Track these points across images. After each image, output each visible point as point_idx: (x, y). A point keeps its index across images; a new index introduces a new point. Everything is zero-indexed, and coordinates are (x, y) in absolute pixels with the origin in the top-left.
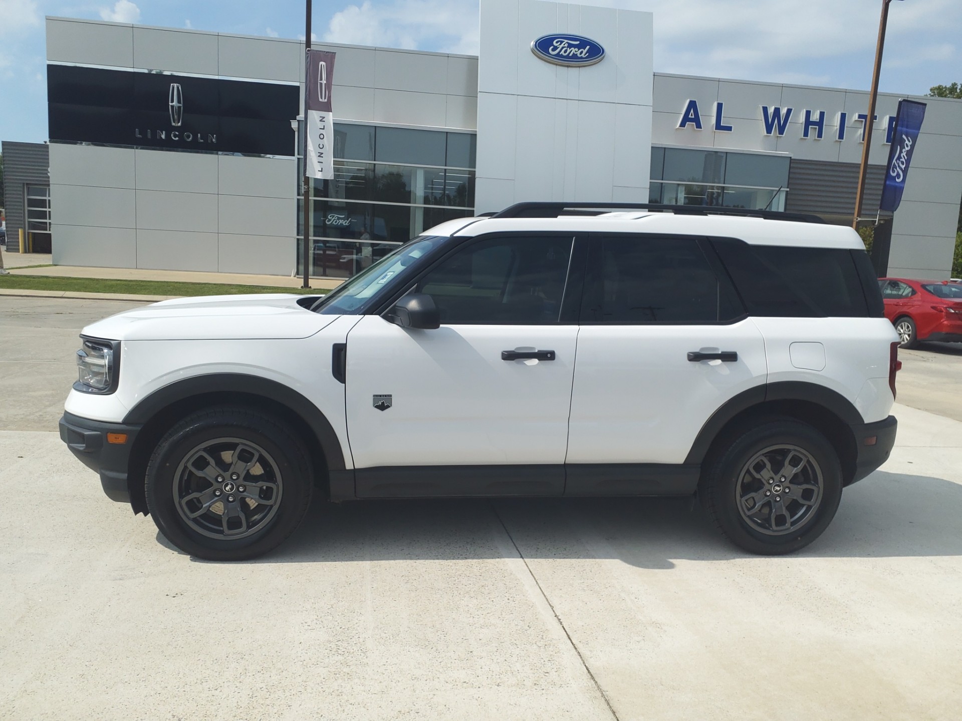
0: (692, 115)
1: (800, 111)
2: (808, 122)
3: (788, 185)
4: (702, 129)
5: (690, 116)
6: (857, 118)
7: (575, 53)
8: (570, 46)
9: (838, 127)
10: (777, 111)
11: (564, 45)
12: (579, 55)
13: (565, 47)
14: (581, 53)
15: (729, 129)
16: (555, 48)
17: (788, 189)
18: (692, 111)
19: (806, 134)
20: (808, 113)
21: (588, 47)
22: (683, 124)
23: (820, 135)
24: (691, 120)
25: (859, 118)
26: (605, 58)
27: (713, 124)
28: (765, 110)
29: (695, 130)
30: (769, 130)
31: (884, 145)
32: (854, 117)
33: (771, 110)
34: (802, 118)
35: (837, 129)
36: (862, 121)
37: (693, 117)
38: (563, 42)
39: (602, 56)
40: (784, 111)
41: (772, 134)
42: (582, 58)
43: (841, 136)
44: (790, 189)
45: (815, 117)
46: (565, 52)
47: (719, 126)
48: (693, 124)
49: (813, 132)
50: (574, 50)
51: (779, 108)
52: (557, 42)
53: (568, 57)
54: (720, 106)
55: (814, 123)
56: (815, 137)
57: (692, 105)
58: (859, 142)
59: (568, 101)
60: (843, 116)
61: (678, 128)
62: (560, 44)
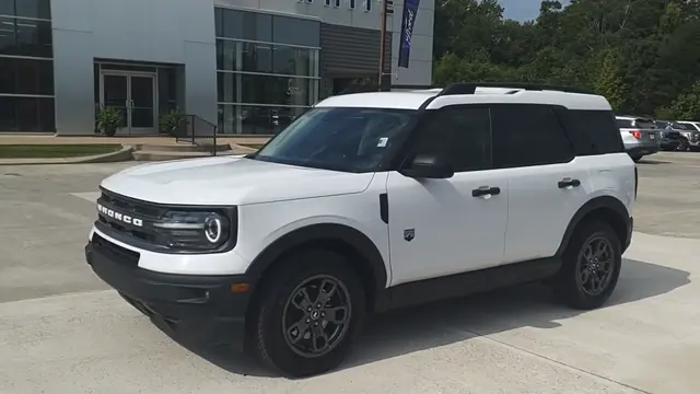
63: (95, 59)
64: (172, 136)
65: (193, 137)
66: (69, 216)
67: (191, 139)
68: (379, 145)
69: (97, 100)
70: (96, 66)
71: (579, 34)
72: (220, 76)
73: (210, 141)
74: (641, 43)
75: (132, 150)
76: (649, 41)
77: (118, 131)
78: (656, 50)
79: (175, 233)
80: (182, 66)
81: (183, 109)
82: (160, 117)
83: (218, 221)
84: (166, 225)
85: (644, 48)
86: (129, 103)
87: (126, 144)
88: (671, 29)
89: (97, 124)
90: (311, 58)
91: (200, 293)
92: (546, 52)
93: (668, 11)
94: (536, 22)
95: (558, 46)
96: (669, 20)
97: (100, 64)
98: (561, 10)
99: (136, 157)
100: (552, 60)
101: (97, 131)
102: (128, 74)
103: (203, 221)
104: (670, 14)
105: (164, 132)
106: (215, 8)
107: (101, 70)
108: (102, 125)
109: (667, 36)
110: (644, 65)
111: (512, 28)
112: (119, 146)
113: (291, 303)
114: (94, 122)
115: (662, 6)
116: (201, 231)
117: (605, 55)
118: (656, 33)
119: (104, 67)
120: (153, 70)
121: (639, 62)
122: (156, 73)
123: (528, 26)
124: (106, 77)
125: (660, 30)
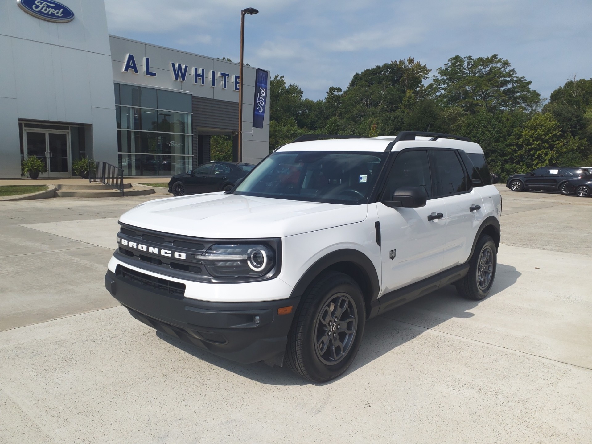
0: (131, 64)
1: (191, 68)
2: (197, 75)
3: (192, 111)
4: (139, 74)
5: (130, 65)
6: (220, 75)
7: (53, 12)
8: (48, 7)
9: (212, 79)
10: (180, 66)
11: (44, 5)
12: (56, 14)
13: (45, 7)
14: (58, 13)
15: (154, 75)
16: (37, 7)
17: (193, 113)
18: (131, 62)
19: (196, 82)
20: (196, 70)
21: (62, 10)
22: (126, 69)
23: (203, 83)
24: (131, 67)
25: (221, 75)
26: (74, 19)
27: (145, 71)
28: (173, 65)
29: (134, 74)
30: (177, 78)
31: (234, 91)
32: (218, 74)
33: (177, 65)
34: (193, 72)
35: (211, 80)
36: (223, 77)
37: (132, 65)
38: (42, 3)
39: (73, 18)
40: (183, 67)
41: (178, 80)
42: (58, 16)
43: (214, 85)
44: (194, 113)
45: (200, 72)
46: (46, 10)
47: (148, 73)
48: (133, 70)
49: (200, 81)
50: (52, 10)
51: (181, 65)
52: (38, 2)
53: (47, 14)
54: (147, 60)
55: (199, 76)
56: (201, 84)
57: (131, 58)
58: (222, 88)
59: (52, 45)
60: (214, 73)
61: (124, 72)
62: (41, 4)
63: (20, 120)
64: (86, 178)
65: (104, 178)
66: (30, 244)
67: (102, 180)
68: (361, 181)
69: (22, 152)
70: (20, 125)
71: (354, 109)
72: (119, 133)
73: (119, 181)
74: (393, 114)
75: (56, 190)
76: (398, 113)
77: (40, 175)
78: (402, 119)
79: (220, 264)
80: (90, 126)
81: (91, 157)
82: (73, 164)
83: (263, 253)
84: (211, 257)
85: (396, 117)
86: (48, 153)
87: (51, 185)
88: (408, 106)
89: (23, 169)
90: (186, 121)
91: (251, 318)
92: (335, 121)
93: (408, 94)
94: (324, 101)
95: (340, 115)
96: (408, 100)
97: (24, 123)
98: (342, 93)
99: (59, 194)
100: (338, 126)
101: (23, 175)
102: (47, 132)
103: (246, 253)
104: (409, 97)
105: (77, 175)
106: (115, 83)
107: (24, 128)
108: (28, 170)
109: (406, 111)
110: (395, 129)
111: (309, 105)
112: (45, 187)
113: (320, 320)
114: (20, 167)
115: (403, 92)
116: (244, 262)
117: (371, 122)
118: (401, 108)
119: (26, 126)
120: (67, 128)
121: (393, 127)
122: (69, 131)
123: (319, 103)
124: (28, 134)
125: (403, 107)
